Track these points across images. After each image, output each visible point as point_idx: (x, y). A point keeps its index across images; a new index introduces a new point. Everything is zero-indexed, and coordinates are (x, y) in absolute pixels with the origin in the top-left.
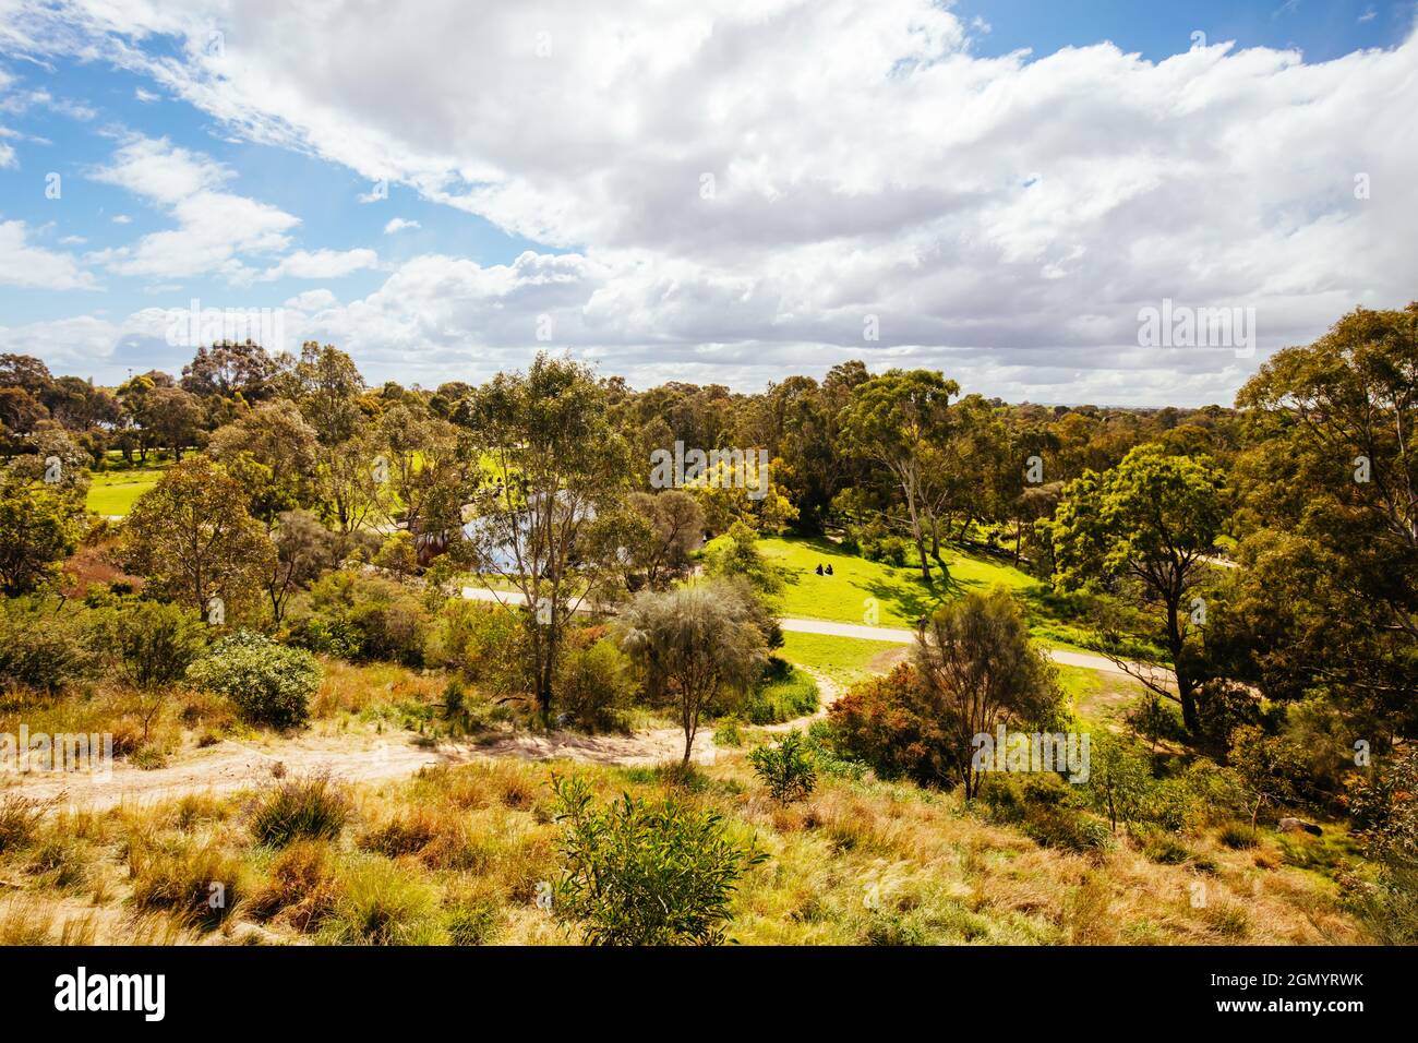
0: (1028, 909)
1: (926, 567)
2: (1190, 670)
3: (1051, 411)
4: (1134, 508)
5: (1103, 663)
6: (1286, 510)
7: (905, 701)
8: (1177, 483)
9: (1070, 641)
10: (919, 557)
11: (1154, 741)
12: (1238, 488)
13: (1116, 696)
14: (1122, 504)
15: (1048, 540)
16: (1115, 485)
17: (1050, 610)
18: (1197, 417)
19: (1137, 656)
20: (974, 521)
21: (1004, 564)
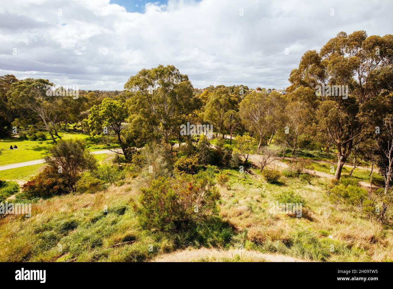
0: (86, 206)
1: (54, 139)
2: (124, 147)
3: (87, 92)
4: (107, 113)
5: (107, 151)
6: (136, 110)
7: (49, 176)
8: (115, 106)
9: (99, 148)
10: (51, 136)
11: (119, 164)
12: (127, 107)
13: (111, 157)
14: (103, 112)
15: (87, 124)
16: (101, 109)
17: (93, 142)
18: (122, 93)
19: (114, 147)
20: (68, 124)
21: (79, 134)
